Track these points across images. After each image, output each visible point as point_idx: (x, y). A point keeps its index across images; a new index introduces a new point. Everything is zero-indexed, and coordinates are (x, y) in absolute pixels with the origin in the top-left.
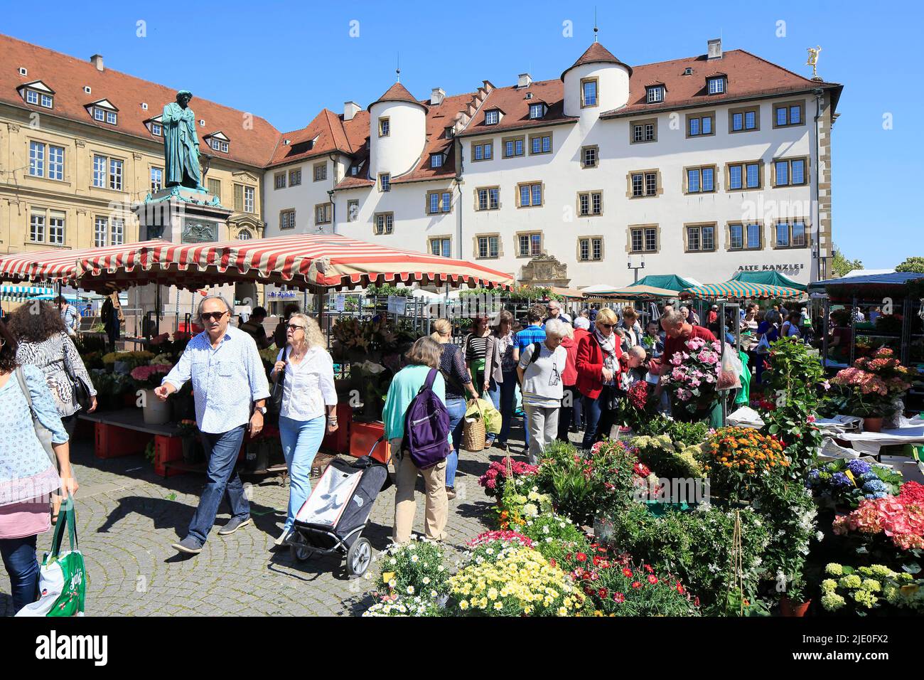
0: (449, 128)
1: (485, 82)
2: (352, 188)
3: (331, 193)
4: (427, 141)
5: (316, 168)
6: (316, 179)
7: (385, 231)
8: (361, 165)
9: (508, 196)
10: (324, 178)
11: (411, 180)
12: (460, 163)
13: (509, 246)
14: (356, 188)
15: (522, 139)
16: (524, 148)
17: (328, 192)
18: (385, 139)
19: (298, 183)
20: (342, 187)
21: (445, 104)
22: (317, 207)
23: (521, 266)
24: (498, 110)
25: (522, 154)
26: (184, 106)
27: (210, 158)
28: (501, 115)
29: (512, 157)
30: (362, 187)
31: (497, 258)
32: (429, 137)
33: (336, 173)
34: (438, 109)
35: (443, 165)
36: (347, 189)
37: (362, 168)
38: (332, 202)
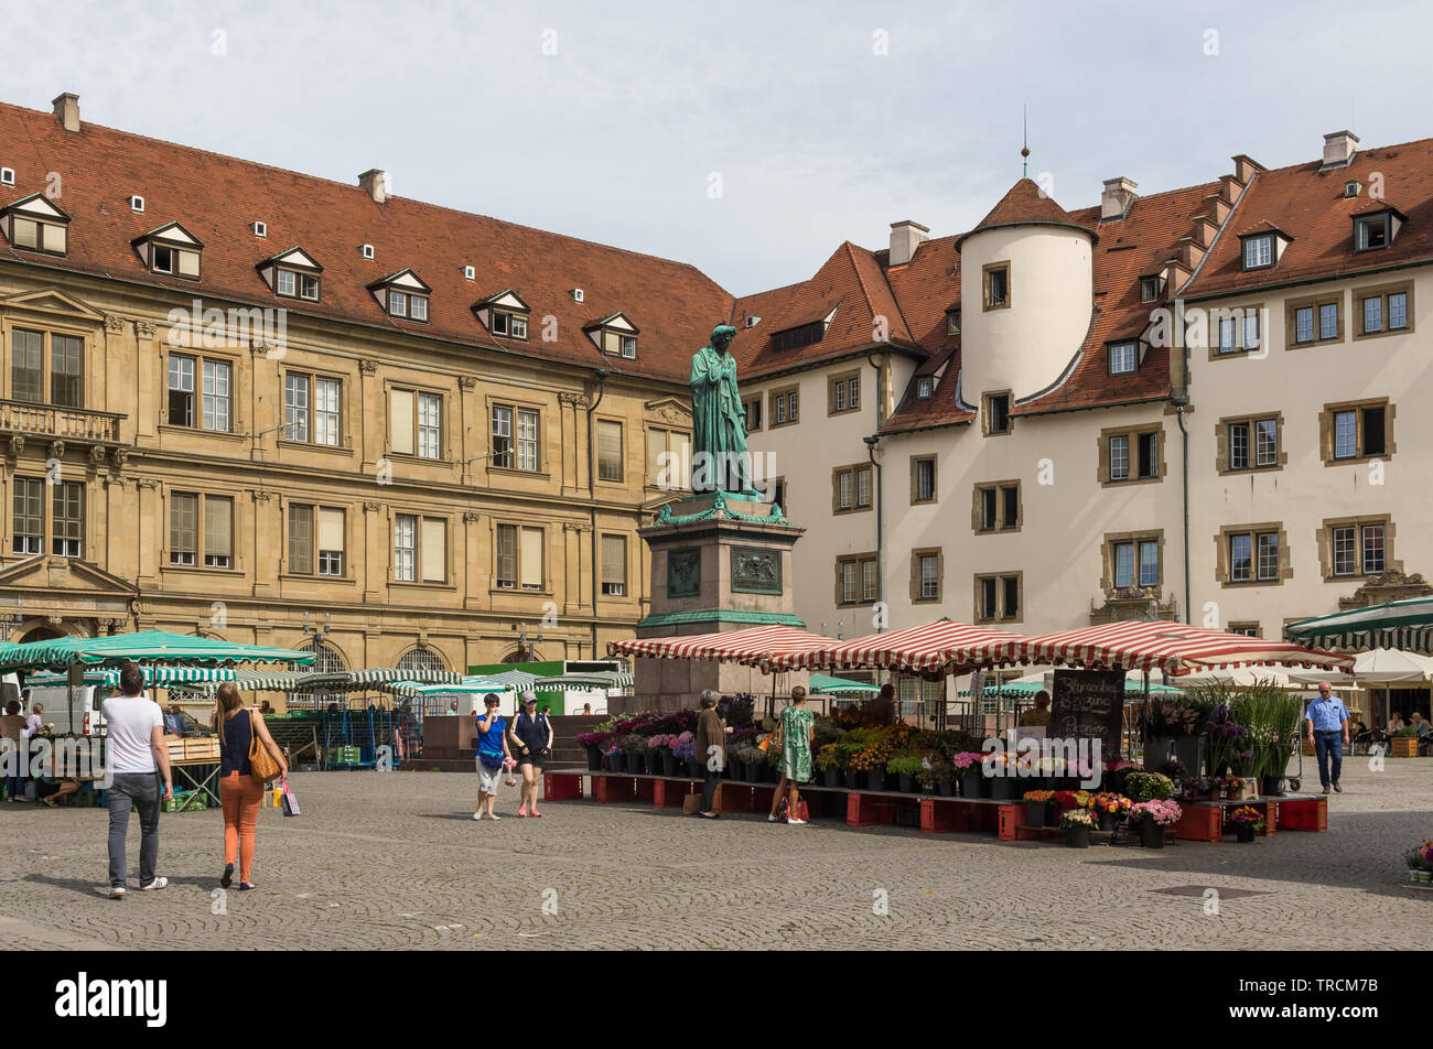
0: (1150, 277)
1: (1239, 160)
2: (921, 430)
3: (871, 441)
4: (1096, 310)
5: (835, 384)
6: (835, 410)
7: (998, 524)
8: (939, 373)
9: (1301, 437)
10: (854, 406)
11: (1061, 406)
12: (1180, 362)
13: (1305, 553)
14: (931, 428)
15: (1336, 301)
16: (1340, 323)
17: (866, 440)
18: (1000, 315)
19: (793, 419)
20: (898, 428)
21: (1138, 214)
22: (839, 473)
23: (1337, 601)
24: (1275, 233)
25: (1338, 337)
26: (721, 352)
27: (603, 376)
28: (1282, 244)
29: (1310, 343)
30: (946, 426)
31: (1276, 582)
32: (1100, 300)
33: (881, 395)
34: (1121, 229)
35: (1139, 367)
36: (911, 431)
37: (942, 379)
38: (873, 461)
